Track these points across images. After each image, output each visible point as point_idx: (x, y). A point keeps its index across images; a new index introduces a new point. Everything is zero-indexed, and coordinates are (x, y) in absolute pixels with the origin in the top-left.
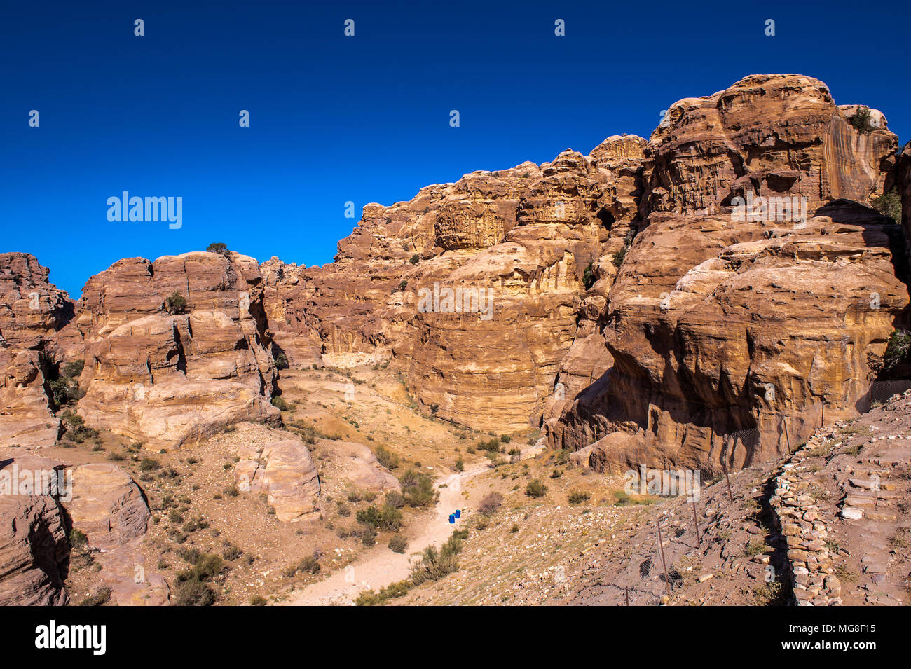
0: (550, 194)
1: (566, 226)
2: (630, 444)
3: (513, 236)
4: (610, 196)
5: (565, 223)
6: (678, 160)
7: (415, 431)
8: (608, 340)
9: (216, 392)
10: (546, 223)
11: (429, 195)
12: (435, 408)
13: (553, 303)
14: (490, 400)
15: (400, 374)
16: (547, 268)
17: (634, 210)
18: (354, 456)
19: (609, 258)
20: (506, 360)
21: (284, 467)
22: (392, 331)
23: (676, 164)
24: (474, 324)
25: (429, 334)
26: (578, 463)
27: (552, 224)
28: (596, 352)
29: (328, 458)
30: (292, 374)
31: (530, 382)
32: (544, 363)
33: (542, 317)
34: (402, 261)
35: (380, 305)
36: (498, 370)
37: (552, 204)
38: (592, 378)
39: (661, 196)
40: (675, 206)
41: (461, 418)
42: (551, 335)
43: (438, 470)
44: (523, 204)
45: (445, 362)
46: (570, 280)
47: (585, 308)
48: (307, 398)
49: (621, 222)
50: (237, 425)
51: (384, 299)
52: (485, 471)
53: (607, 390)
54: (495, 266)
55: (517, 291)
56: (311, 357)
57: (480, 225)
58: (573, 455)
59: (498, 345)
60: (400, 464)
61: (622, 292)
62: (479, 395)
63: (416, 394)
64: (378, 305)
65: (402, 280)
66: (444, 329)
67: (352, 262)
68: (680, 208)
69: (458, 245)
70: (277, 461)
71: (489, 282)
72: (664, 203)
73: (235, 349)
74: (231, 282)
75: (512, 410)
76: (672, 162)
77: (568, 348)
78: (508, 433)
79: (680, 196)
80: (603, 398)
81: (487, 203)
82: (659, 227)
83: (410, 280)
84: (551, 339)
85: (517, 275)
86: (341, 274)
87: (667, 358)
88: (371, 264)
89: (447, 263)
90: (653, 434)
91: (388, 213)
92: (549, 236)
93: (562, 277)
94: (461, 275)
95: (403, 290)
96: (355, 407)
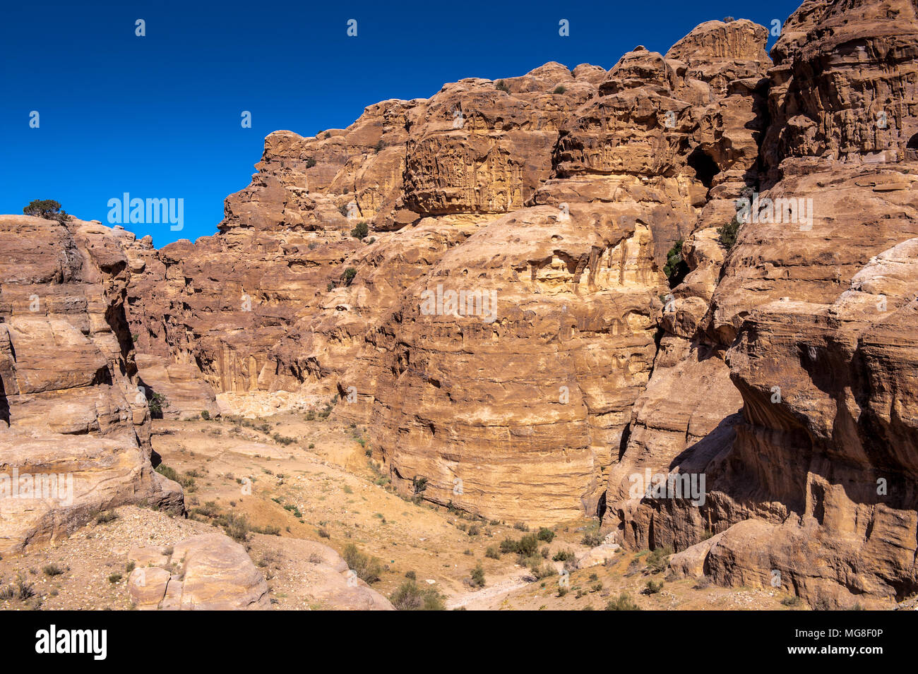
0: (611, 124)
1: (637, 180)
2: (777, 538)
3: (548, 195)
4: (711, 128)
5: (635, 174)
6: (834, 70)
7: (393, 522)
8: (736, 370)
9: (79, 456)
10: (605, 173)
11: (381, 118)
12: (421, 485)
13: (617, 307)
14: (516, 470)
15: (354, 426)
16: (607, 250)
17: (753, 153)
18: (315, 560)
19: (712, 233)
20: (541, 403)
21: (214, 576)
22: (331, 355)
23: (832, 76)
24: (487, 343)
25: (408, 358)
26: (685, 570)
27: (613, 176)
28: (693, 391)
29: (274, 564)
30: (170, 428)
31: (582, 441)
32: (603, 409)
33: (598, 332)
34: (337, 233)
35: (308, 310)
36: (528, 419)
37: (615, 141)
38: (688, 434)
39: (803, 130)
40: (827, 148)
41: (467, 501)
42: (614, 361)
43: (443, 584)
44: (565, 141)
45: (437, 407)
46: (643, 270)
47: (672, 317)
48: (207, 468)
49: (730, 172)
50: (118, 511)
51: (315, 300)
52: (520, 586)
53: (730, 452)
54: (519, 245)
55: (558, 288)
56: (198, 398)
57: (482, 174)
58: (673, 558)
59: (527, 378)
60: (382, 576)
61: (737, 291)
62: (497, 462)
63: (384, 461)
64: (304, 310)
65: (346, 266)
66: (435, 351)
67: (252, 233)
68: (837, 150)
69: (444, 208)
70: (203, 567)
71: (511, 272)
72: (809, 142)
73: (92, 384)
74: (74, 269)
75: (552, 487)
76: (825, 72)
77: (643, 385)
78: (549, 525)
79: (838, 130)
80: (723, 464)
81: (494, 137)
82: (800, 182)
83: (360, 268)
84: (614, 368)
85: (557, 261)
86: (232, 256)
87: (840, 399)
88: (283, 237)
89: (426, 238)
90: (815, 521)
91: (309, 149)
92: (610, 197)
93: (631, 264)
94: (461, 261)
95: (349, 284)
96: (291, 482)
